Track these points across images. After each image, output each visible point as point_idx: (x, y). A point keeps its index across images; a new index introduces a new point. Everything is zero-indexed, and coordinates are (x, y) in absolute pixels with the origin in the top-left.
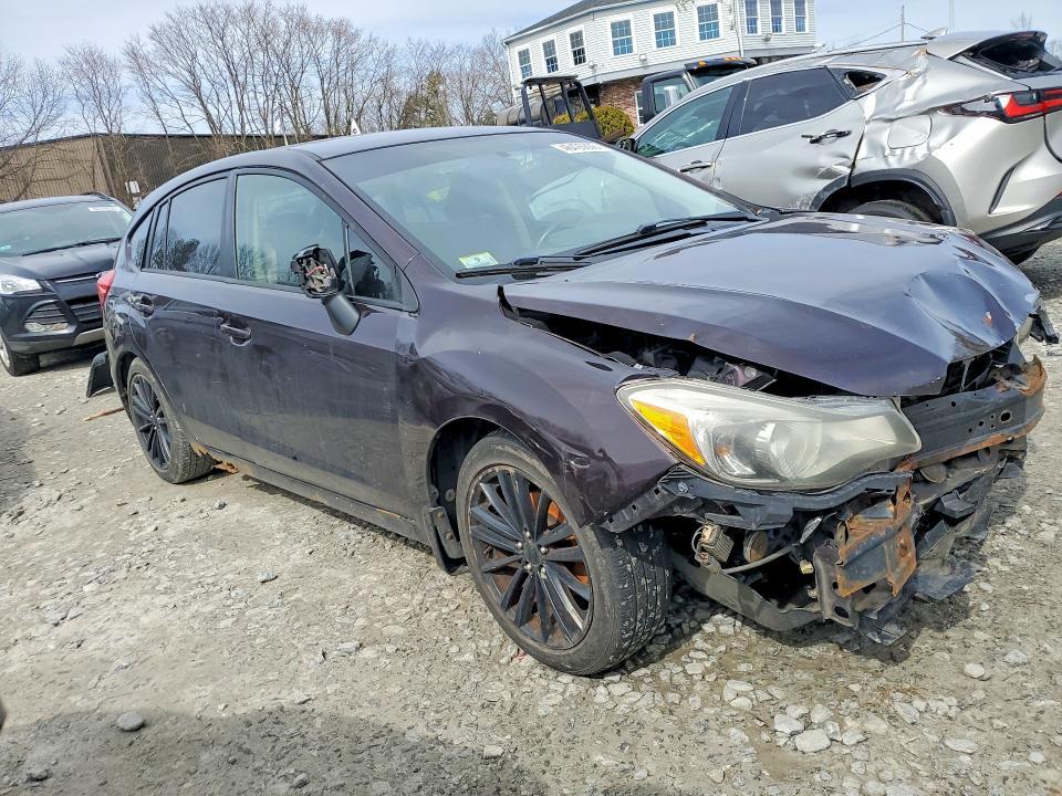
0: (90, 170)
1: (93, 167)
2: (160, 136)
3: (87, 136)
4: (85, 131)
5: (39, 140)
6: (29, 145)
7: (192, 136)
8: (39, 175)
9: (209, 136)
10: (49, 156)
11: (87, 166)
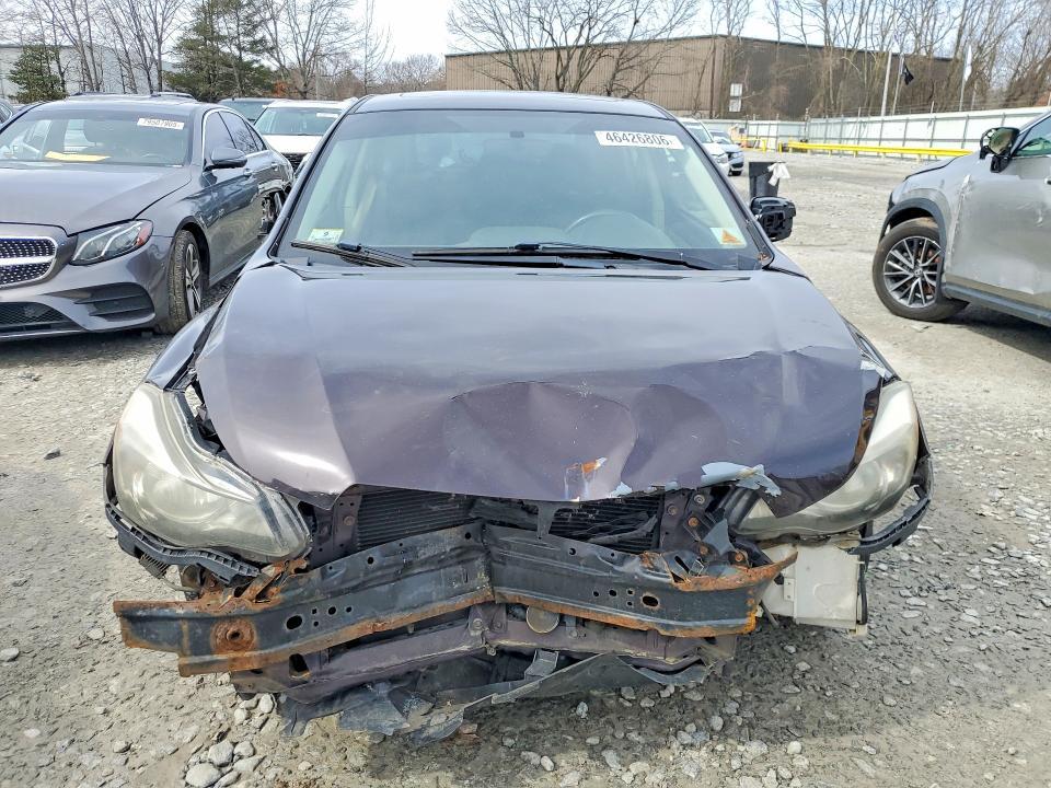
0: (700, 71)
1: (704, 67)
2: (771, 42)
3: (709, 37)
4: (707, 32)
5: (670, 37)
6: (662, 41)
7: (803, 46)
8: (662, 68)
9: (820, 48)
10: (672, 53)
11: (700, 66)
